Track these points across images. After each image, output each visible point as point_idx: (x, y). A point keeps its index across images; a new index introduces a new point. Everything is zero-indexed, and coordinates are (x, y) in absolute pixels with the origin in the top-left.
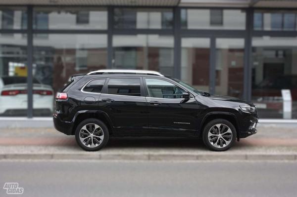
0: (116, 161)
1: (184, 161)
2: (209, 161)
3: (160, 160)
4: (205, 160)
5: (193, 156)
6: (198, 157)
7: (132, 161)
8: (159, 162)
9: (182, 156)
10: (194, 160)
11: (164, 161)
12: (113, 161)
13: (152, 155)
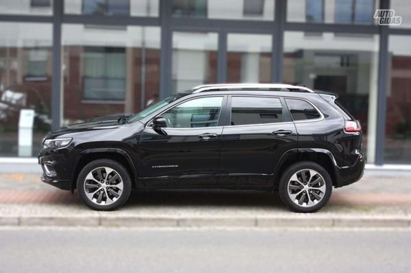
0: (45, 228)
1: (156, 229)
2: (195, 229)
3: (117, 226)
4: (190, 226)
5: (171, 220)
6: (179, 222)
7: (71, 229)
8: (114, 229)
9: (154, 220)
10: (173, 226)
11: (123, 229)
12: (38, 228)
13: (105, 219)
